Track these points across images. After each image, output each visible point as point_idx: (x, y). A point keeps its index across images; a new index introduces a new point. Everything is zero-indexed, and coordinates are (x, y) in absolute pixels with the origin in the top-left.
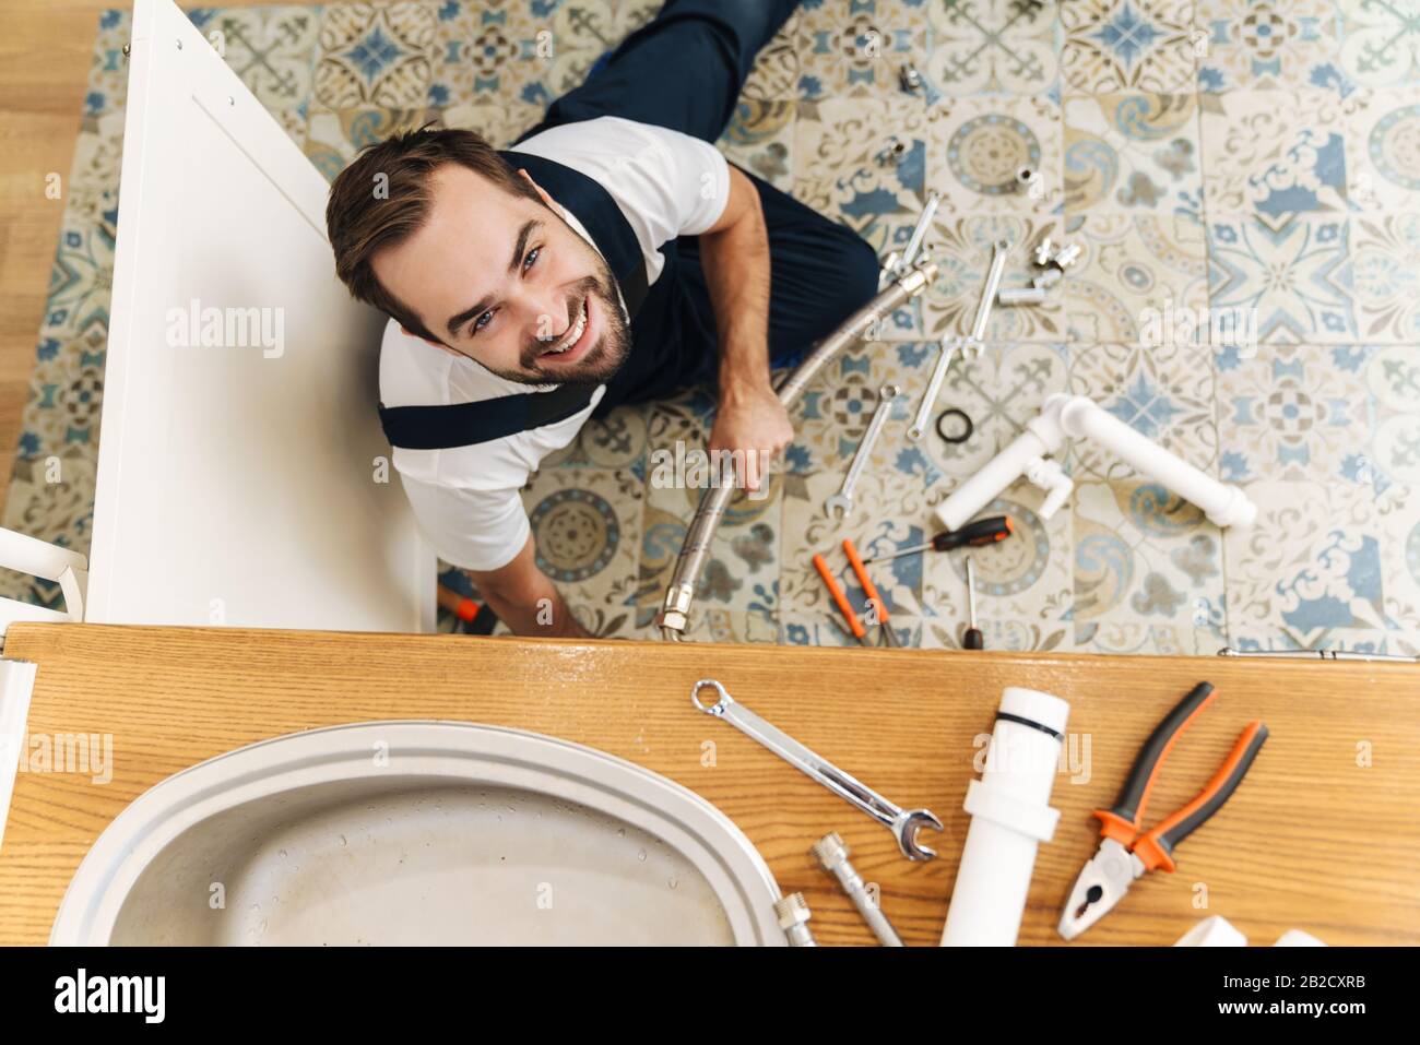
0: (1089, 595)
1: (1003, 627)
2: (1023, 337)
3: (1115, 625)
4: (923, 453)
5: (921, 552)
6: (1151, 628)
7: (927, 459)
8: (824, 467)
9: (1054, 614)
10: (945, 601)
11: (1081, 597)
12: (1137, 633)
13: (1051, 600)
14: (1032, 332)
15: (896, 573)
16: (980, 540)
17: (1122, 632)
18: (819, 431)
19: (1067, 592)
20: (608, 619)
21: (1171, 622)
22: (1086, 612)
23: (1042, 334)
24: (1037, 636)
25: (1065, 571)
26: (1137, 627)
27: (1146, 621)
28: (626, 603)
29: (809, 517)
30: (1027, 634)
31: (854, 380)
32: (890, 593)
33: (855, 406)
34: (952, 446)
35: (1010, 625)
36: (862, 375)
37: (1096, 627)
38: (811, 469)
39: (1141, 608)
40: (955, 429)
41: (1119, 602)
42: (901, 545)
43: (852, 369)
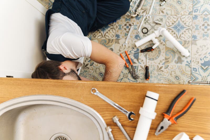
0: (167, 60)
1: (152, 66)
2: (158, 14)
3: (172, 65)
4: (139, 36)
5: (138, 53)
6: (178, 66)
7: (140, 37)
8: (122, 38)
9: (161, 64)
10: (143, 61)
11: (166, 61)
12: (175, 67)
13: (161, 61)
14: (159, 13)
15: (134, 56)
16: (149, 51)
17: (173, 67)
18: (121, 32)
19: (164, 60)
20: (85, 64)
21: (181, 65)
22: (167, 63)
23: (161, 14)
24: (158, 67)
25: (163, 56)
26: (175, 66)
27: (177, 65)
28: (88, 62)
29: (119, 47)
30: (156, 67)
31: (128, 22)
32: (133, 60)
33: (128, 27)
34: (144, 34)
35: (153, 65)
36: (129, 22)
37: (168, 66)
38: (120, 38)
39: (176, 63)
40: (145, 31)
41: (172, 61)
42: (135, 52)
43: (127, 20)
